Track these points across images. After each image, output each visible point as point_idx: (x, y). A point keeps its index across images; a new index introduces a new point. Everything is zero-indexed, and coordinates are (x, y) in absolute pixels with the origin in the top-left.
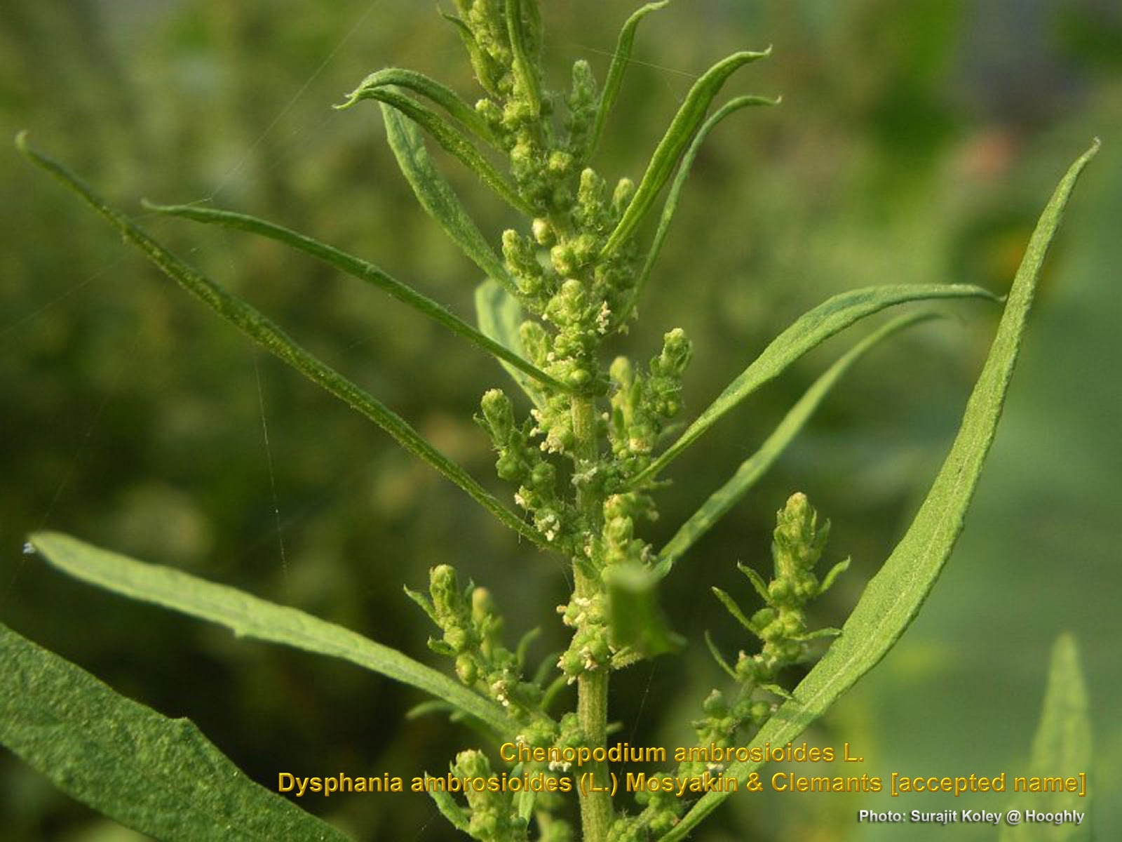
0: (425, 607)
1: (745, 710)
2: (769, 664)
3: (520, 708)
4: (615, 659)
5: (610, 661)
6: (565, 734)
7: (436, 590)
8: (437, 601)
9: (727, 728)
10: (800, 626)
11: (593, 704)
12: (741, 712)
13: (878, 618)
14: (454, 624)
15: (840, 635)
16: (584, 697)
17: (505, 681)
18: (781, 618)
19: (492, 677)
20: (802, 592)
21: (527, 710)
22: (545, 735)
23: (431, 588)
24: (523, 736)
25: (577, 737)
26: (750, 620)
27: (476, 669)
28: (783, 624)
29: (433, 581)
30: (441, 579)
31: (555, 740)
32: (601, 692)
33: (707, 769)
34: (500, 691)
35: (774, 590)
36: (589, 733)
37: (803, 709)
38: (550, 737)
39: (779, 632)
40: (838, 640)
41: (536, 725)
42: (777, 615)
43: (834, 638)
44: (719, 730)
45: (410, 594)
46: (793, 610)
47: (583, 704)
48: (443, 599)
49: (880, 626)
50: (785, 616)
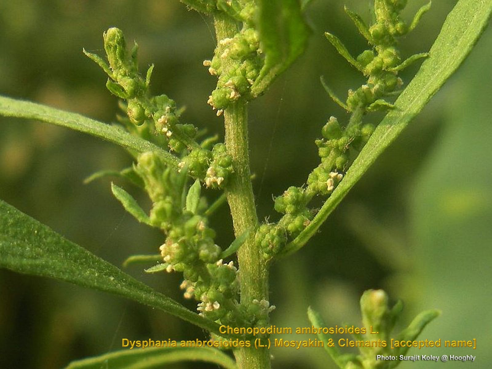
0: (101, 64)
1: (357, 130)
2: (373, 91)
3: (179, 141)
4: (253, 89)
5: (249, 90)
6: (216, 157)
7: (110, 46)
8: (111, 57)
9: (343, 145)
10: (395, 59)
11: (238, 132)
12: (354, 132)
13: (457, 39)
14: (125, 75)
15: (428, 57)
16: (230, 128)
17: (167, 116)
18: (380, 55)
19: (157, 114)
20: (395, 32)
21: (185, 142)
22: (201, 160)
23: (105, 46)
24: (184, 163)
25: (226, 159)
26: (355, 59)
27: (144, 110)
28: (382, 59)
29: (106, 40)
30: (112, 38)
31: (210, 163)
32: (243, 122)
33: (330, 177)
34: (164, 124)
35: (373, 32)
36: (236, 156)
37: (403, 114)
38: (205, 161)
39: (378, 65)
40: (426, 61)
41: (194, 153)
42: (376, 53)
43: (424, 59)
44: (337, 149)
45: (88, 54)
46: (389, 46)
47: (229, 133)
48: (115, 54)
49: (459, 43)
50: (383, 53)
